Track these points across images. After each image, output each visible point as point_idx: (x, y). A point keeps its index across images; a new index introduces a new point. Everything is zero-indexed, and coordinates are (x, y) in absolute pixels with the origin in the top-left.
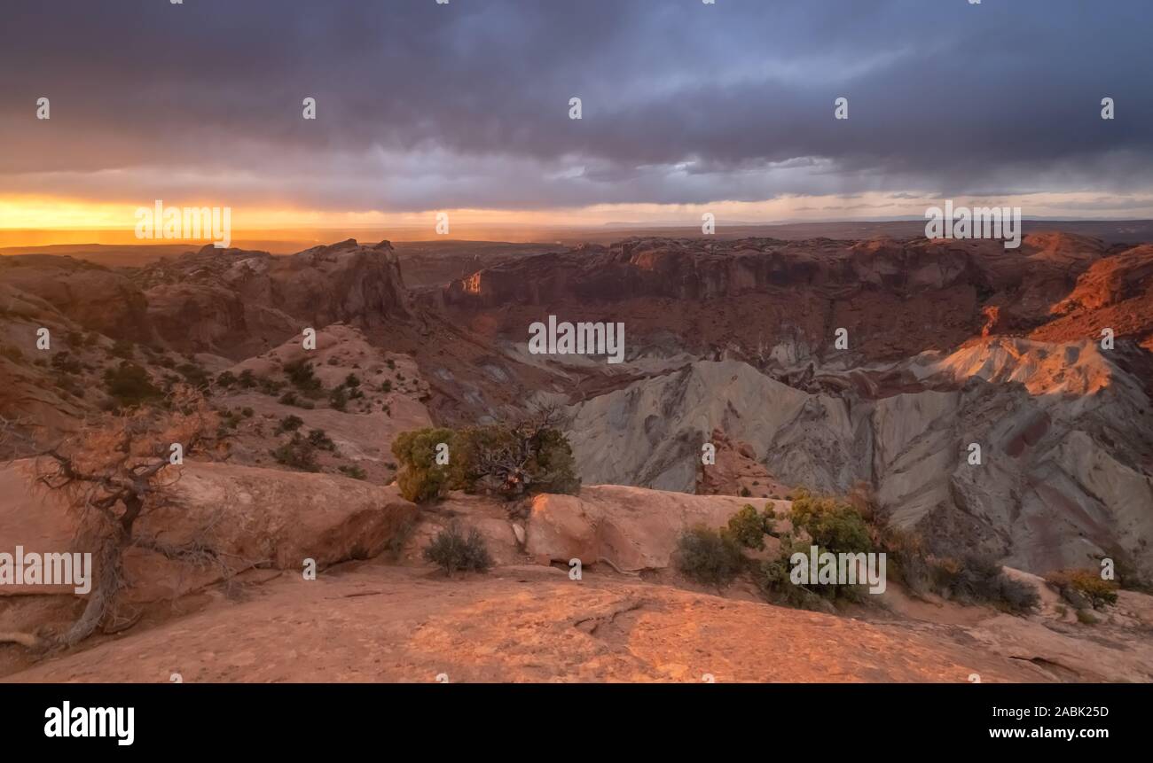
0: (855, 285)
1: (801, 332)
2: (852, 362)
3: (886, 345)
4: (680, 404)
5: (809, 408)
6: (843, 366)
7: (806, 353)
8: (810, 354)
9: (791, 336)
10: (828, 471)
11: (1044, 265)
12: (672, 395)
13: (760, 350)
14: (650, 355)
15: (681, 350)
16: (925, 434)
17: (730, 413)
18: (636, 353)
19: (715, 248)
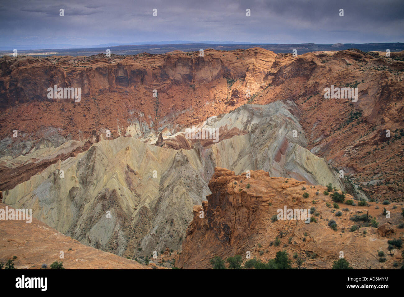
0: (168, 82)
1: (141, 115)
2: (174, 130)
3: (190, 117)
4: (92, 175)
5: (178, 158)
6: (170, 134)
7: (148, 129)
8: (150, 129)
9: (136, 118)
10: (196, 193)
11: (254, 65)
12: (85, 170)
13: (119, 131)
14: (41, 146)
15: (64, 139)
16: (238, 160)
17: (129, 172)
18: (29, 148)
19: (76, 62)
